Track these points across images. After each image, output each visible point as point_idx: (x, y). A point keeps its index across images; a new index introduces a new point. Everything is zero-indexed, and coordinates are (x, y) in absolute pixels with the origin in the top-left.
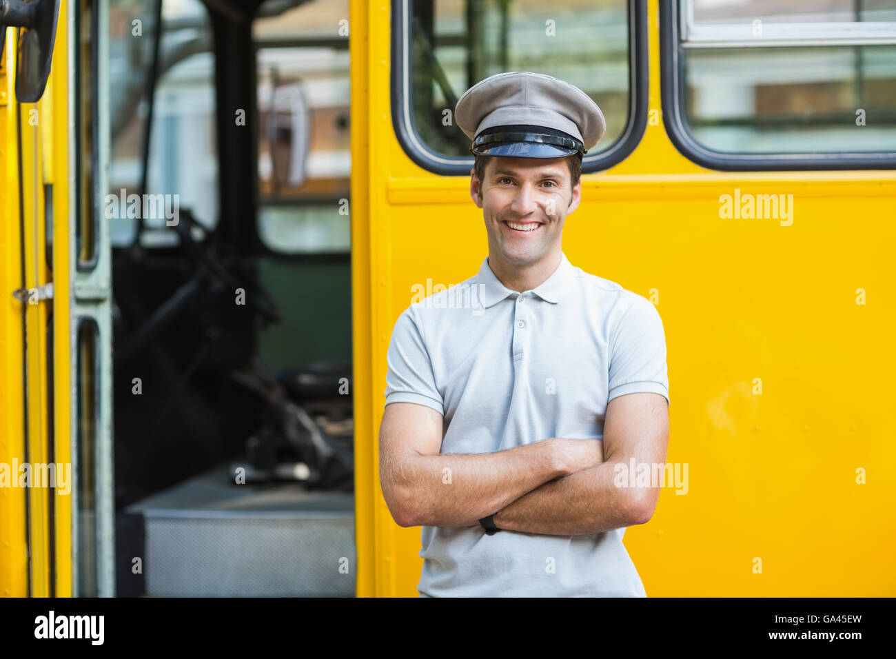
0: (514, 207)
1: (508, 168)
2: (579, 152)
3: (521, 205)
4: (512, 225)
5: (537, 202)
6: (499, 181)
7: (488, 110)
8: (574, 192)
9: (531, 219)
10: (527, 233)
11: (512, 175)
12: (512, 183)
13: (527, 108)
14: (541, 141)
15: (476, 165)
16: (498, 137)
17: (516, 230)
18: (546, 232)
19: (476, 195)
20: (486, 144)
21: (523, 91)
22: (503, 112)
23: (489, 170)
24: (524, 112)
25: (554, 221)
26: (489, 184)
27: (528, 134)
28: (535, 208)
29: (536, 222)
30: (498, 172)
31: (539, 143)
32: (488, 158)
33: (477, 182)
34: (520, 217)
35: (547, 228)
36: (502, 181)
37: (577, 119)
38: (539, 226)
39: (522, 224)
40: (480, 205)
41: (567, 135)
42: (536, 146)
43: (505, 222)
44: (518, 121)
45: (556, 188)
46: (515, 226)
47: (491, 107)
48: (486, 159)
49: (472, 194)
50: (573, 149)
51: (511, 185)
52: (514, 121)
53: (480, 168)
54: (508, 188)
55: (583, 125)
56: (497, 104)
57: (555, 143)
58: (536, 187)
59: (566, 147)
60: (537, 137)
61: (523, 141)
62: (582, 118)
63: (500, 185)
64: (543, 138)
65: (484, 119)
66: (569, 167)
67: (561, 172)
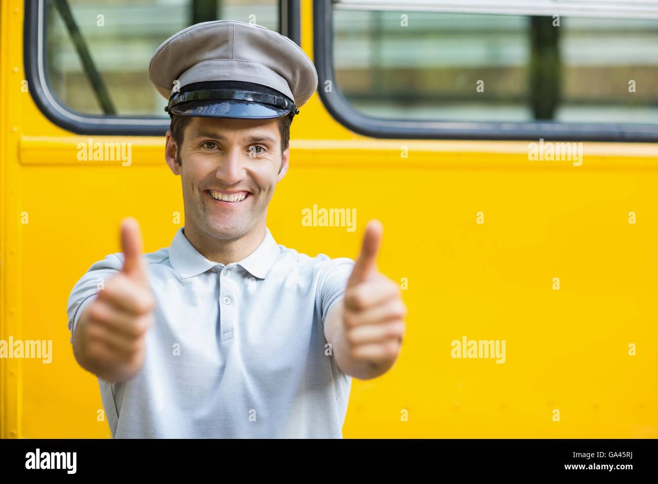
0: (220, 175)
1: (212, 130)
2: (291, 112)
3: (228, 172)
4: (217, 195)
5: (245, 169)
6: (201, 145)
7: (188, 64)
8: (284, 158)
9: (239, 188)
10: (232, 204)
11: (218, 138)
12: (216, 147)
13: (234, 62)
14: (251, 99)
15: (172, 126)
16: (202, 95)
17: (221, 200)
18: (255, 202)
19: (172, 161)
20: (188, 102)
21: (230, 43)
22: (206, 66)
23: (188, 132)
24: (231, 66)
25: (264, 190)
26: (189, 148)
27: (237, 92)
28: (243, 175)
29: (244, 191)
30: (202, 134)
31: (250, 102)
32: (189, 118)
33: (174, 145)
34: (226, 186)
35: (256, 199)
36: (205, 145)
37: (289, 75)
38: (246, 197)
39: (229, 193)
40: (176, 171)
41: (279, 93)
42: (244, 105)
43: (208, 192)
44: (224, 76)
45: (267, 154)
46: (220, 196)
47: (192, 61)
48: (186, 120)
49: (167, 160)
50: (285, 109)
51: (215, 150)
52: (219, 76)
53: (178, 131)
54: (212, 154)
55: (295, 82)
56: (199, 57)
57: (266, 102)
58: (244, 152)
59: (278, 107)
60: (246, 95)
61: (230, 99)
62: (294, 74)
63: (202, 150)
64: (254, 96)
65: (183, 75)
66: (280, 129)
67: (271, 133)
